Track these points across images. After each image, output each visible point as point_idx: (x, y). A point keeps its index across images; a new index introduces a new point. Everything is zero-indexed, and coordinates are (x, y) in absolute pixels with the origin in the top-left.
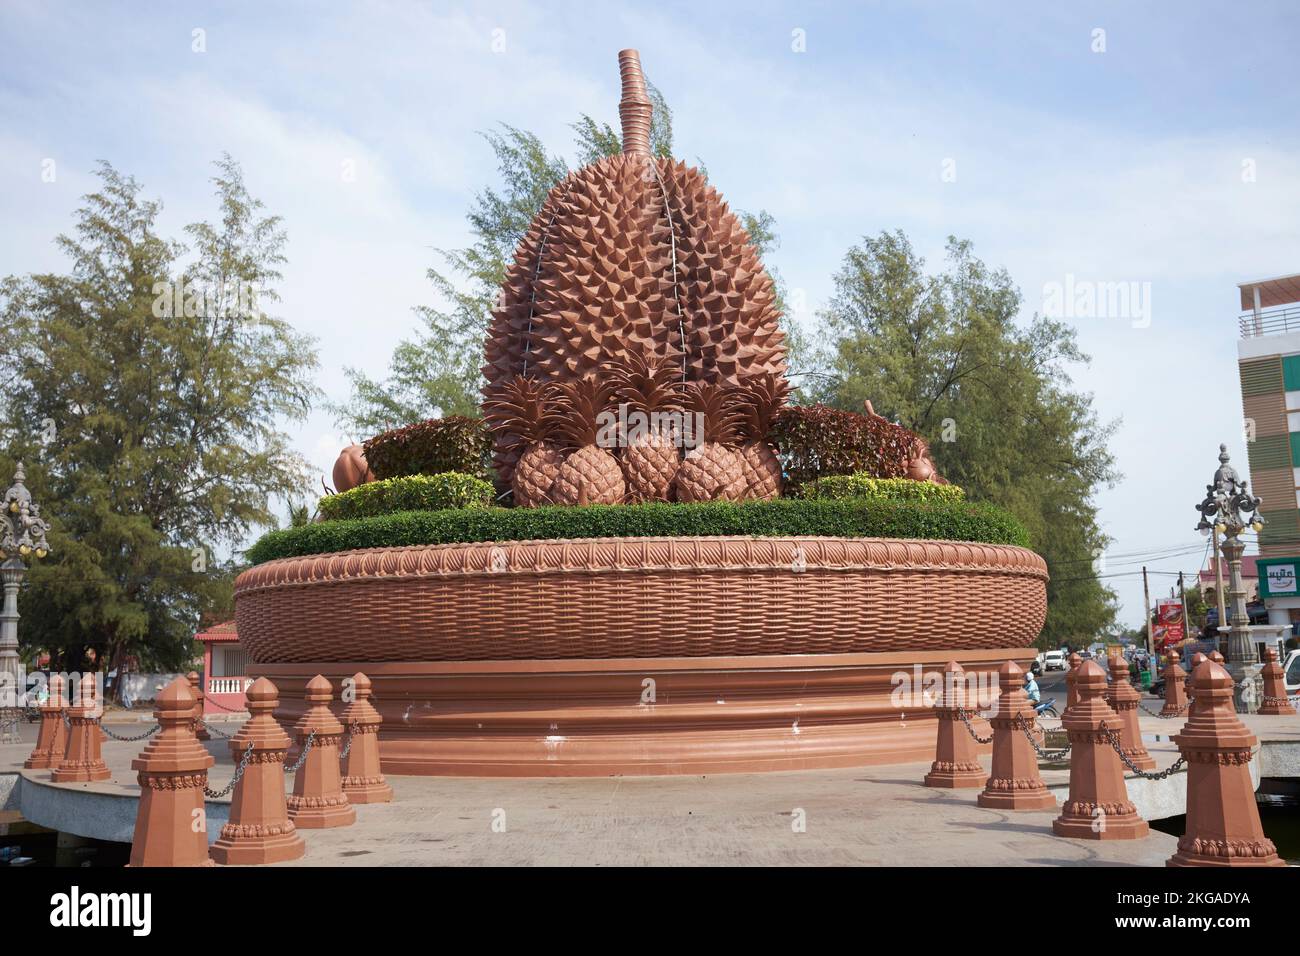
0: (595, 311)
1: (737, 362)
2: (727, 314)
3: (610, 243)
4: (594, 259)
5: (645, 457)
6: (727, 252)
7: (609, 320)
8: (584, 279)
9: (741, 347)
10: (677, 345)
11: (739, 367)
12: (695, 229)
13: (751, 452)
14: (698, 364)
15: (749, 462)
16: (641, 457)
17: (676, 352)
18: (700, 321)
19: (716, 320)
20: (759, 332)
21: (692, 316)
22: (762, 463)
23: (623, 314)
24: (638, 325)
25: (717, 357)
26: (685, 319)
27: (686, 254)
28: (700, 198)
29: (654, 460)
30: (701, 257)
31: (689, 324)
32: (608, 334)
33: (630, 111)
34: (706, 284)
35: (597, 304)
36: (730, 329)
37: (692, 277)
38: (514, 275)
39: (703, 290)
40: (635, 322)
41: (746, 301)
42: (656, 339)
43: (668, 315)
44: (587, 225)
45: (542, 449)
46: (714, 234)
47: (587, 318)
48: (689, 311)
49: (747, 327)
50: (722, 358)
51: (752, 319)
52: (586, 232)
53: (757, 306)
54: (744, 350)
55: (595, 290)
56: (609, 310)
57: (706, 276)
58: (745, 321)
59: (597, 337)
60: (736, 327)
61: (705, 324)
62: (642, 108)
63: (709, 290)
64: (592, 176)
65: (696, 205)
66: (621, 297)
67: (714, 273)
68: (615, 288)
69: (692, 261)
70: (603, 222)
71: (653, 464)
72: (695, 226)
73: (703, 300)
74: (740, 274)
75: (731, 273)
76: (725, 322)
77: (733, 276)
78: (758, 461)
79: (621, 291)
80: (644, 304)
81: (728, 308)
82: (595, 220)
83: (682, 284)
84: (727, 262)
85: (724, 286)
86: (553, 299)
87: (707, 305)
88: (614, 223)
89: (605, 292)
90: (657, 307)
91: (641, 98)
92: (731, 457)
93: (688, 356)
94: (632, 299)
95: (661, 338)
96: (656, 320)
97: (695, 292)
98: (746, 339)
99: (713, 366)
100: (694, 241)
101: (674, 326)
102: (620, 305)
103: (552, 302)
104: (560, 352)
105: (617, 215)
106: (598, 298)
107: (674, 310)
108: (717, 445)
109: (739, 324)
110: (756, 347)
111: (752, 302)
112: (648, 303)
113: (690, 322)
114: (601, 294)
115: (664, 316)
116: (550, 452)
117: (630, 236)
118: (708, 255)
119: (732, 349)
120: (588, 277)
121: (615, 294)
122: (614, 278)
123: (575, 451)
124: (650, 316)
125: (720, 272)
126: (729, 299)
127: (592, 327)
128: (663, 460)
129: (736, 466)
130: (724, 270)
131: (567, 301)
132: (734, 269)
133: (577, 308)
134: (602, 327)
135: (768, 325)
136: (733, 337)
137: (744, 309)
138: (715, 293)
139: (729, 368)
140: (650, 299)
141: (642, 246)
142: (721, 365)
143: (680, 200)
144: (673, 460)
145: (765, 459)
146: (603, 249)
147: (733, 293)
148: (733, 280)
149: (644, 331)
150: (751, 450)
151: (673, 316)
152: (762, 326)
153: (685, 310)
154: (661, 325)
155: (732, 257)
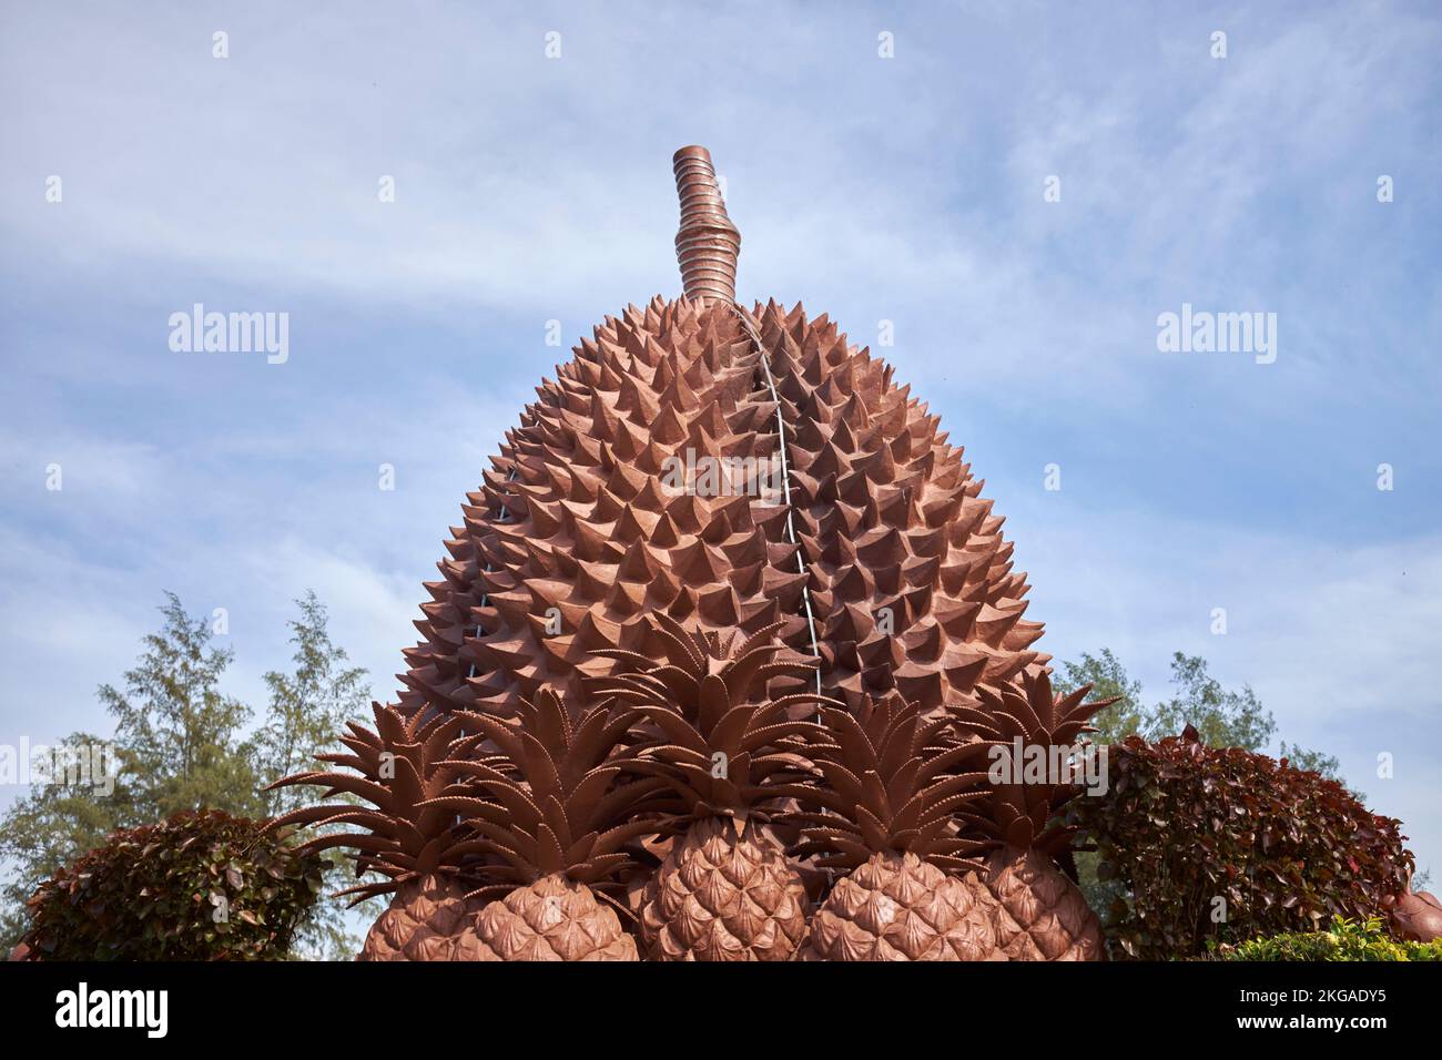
0: (606, 573)
1: (944, 676)
2: (912, 572)
3: (641, 435)
4: (608, 469)
5: (706, 904)
6: (901, 451)
7: (636, 591)
8: (583, 510)
9: (950, 646)
10: (799, 642)
11: (948, 691)
12: (830, 409)
13: (1009, 880)
14: (853, 684)
15: (1010, 909)
16: (693, 906)
17: (796, 659)
18: (851, 588)
19: (887, 585)
20: (986, 614)
21: (830, 580)
22: (1045, 910)
23: (669, 573)
24: (703, 598)
25: (896, 667)
26: (814, 583)
27: (813, 455)
28: (837, 357)
29: (732, 911)
30: (846, 458)
31: (826, 596)
32: (633, 620)
33: (694, 243)
34: (859, 511)
35: (610, 556)
36: (920, 604)
37: (825, 498)
38: (462, 541)
39: (852, 523)
40: (698, 592)
41: (950, 548)
42: (748, 627)
43: (772, 576)
44: (595, 409)
45: (430, 896)
46: (871, 417)
47: (588, 590)
48: (823, 569)
49: (958, 599)
50: (908, 669)
51: (966, 585)
52: (589, 422)
53: (976, 559)
54: (954, 652)
55: (607, 529)
56: (636, 568)
57: (857, 494)
58: (953, 588)
59: (610, 630)
60: (934, 602)
61: (863, 596)
62: (718, 236)
63: (866, 523)
64: (614, 334)
65: (827, 369)
66: (663, 538)
67: (875, 490)
68: (649, 520)
69: (825, 466)
70: (629, 399)
71: (731, 926)
72: (829, 403)
73: (855, 544)
74: (931, 494)
75: (911, 492)
76: (907, 589)
77: (918, 497)
78: (1030, 905)
79: (663, 523)
80: (718, 551)
81: (911, 561)
82: (610, 398)
83: (806, 514)
84: (902, 471)
85: (899, 513)
86: (519, 560)
87: (863, 553)
88: (652, 399)
89: (628, 530)
90: (746, 558)
91: (716, 219)
92: (956, 893)
93: (826, 668)
94: (687, 540)
95: (758, 623)
96: (748, 586)
97: (835, 528)
98: (961, 627)
99: (888, 689)
100: (827, 430)
101: (790, 601)
102: (663, 556)
103: (516, 567)
104: (528, 671)
105: (656, 386)
106: (613, 544)
107: (789, 565)
108: (911, 860)
109: (938, 596)
110: (984, 648)
111: (964, 551)
112: (726, 550)
113: (829, 593)
114: (617, 536)
115: (765, 578)
116: (449, 901)
117: (684, 419)
118: (859, 454)
119: (928, 649)
120: (593, 506)
121: (650, 533)
122: (649, 500)
123: (500, 896)
124: (732, 577)
125: (889, 487)
126: (913, 540)
127: (598, 610)
128: (758, 911)
129: (974, 917)
130: (896, 484)
131: (545, 560)
132: (919, 481)
133: (567, 571)
134: (621, 607)
135: (1004, 602)
136: (929, 621)
137: (950, 562)
138: (881, 529)
139: (926, 690)
140: (729, 542)
141: (713, 435)
142: (905, 683)
143: (795, 361)
144: (786, 912)
145: (1053, 897)
146: (626, 446)
147: (919, 530)
148: (919, 505)
149: (719, 611)
150: (1009, 871)
151: (789, 578)
152: (993, 604)
153: (815, 567)
154: (759, 597)
155: (912, 460)
